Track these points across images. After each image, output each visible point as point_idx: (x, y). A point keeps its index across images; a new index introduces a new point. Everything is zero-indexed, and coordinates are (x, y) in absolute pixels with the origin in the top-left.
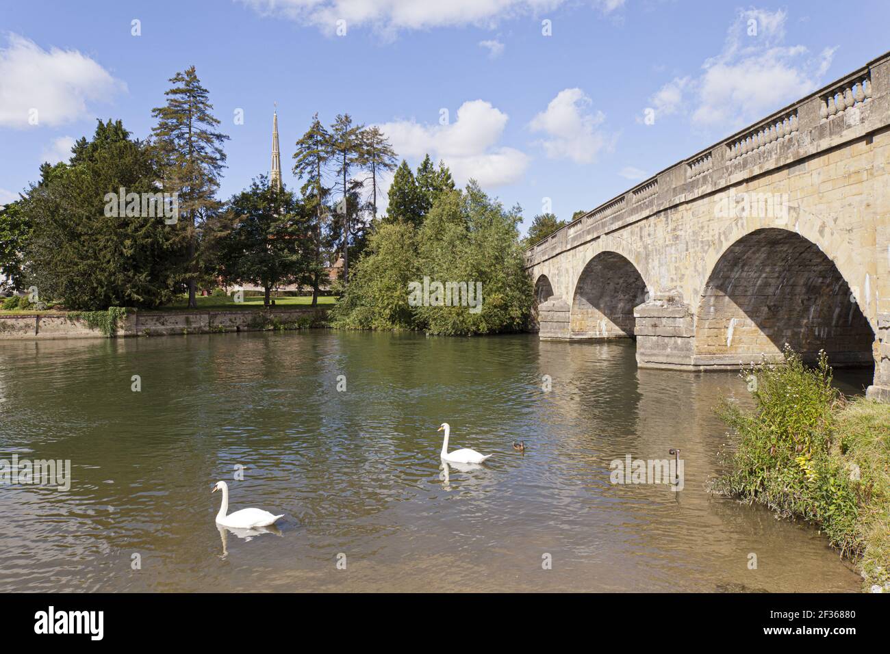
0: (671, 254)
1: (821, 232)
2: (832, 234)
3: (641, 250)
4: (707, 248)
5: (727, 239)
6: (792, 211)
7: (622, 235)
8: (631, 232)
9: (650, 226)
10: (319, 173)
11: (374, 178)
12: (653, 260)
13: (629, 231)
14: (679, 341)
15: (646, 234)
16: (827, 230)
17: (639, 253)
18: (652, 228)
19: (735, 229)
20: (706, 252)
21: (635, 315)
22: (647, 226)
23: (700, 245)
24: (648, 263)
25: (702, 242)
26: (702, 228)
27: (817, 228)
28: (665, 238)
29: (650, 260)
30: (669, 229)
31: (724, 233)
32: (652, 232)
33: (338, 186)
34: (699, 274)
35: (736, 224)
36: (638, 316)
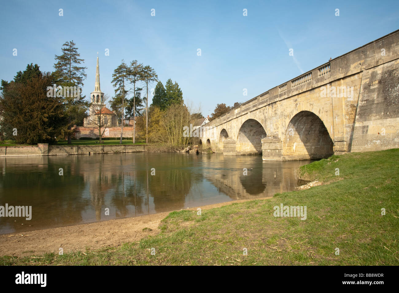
0: (274, 120)
1: (319, 112)
2: (322, 113)
3: (264, 118)
4: (286, 117)
5: (292, 115)
6: (311, 105)
7: (256, 113)
8: (260, 111)
9: (266, 109)
10: (123, 84)
11: (147, 87)
12: (268, 122)
13: (259, 111)
14: (277, 151)
15: (265, 112)
16: (321, 112)
17: (263, 120)
18: (267, 110)
19: (295, 111)
20: (286, 119)
21: (262, 142)
22: (265, 109)
23: (284, 116)
24: (266, 123)
25: (284, 115)
26: (284, 110)
27: (318, 111)
28: (272, 114)
29: (267, 122)
30: (273, 110)
31: (291, 112)
32: (267, 112)
33: (131, 90)
34: (284, 127)
35: (295, 109)
36: (263, 142)
